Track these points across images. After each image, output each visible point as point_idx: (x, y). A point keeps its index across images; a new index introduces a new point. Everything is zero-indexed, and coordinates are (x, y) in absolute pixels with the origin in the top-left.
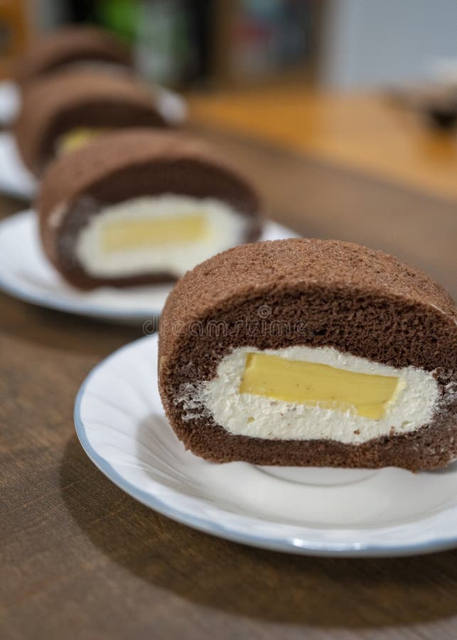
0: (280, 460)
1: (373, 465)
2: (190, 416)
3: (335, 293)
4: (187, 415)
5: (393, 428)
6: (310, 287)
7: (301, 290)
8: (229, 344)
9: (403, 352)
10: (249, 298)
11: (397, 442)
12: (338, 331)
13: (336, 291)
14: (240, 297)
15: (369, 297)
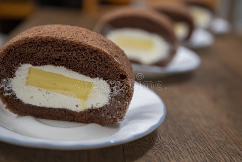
0: (47, 117)
1: (85, 122)
3: (63, 42)
4: (6, 93)
5: (92, 105)
8: (20, 62)
9: (94, 71)
10: (27, 42)
11: (95, 112)
12: (65, 60)
13: (62, 41)
14: (22, 41)
15: (77, 45)
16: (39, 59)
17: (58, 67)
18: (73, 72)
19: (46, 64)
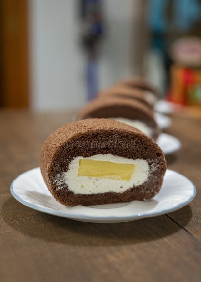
0: (94, 203)
1: (128, 200)
2: (59, 188)
3: (110, 132)
4: (58, 188)
5: (134, 184)
6: (101, 131)
7: (98, 132)
8: (73, 156)
9: (135, 153)
10: (80, 137)
11: (136, 190)
14: (76, 137)
15: (122, 133)
16: (89, 150)
17: (106, 155)
18: (119, 157)
19: (95, 154)
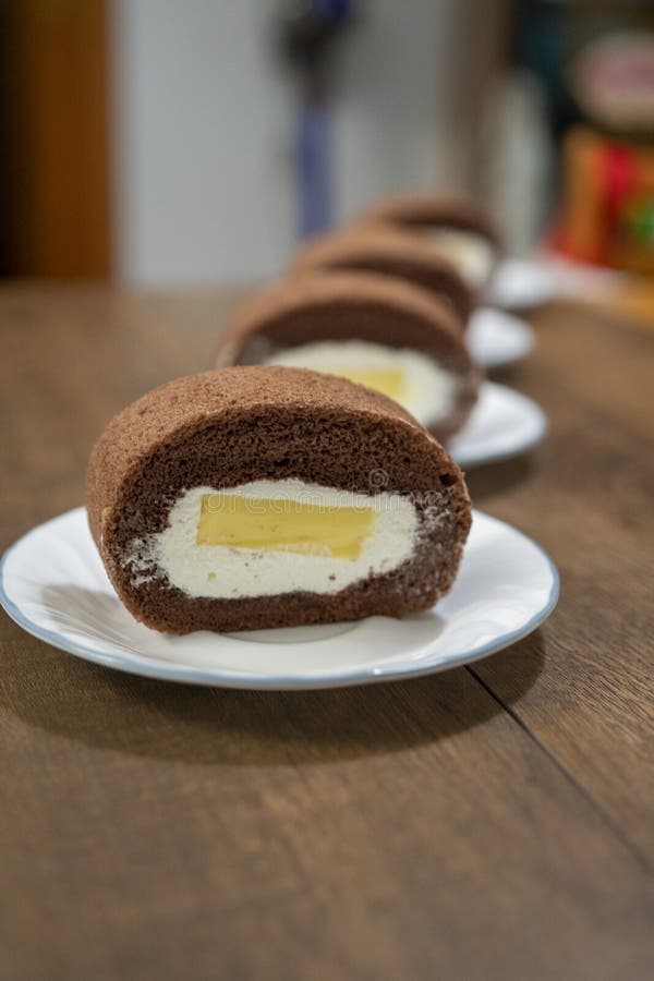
0: (249, 625)
1: (353, 616)
2: (140, 580)
3: (295, 415)
4: (138, 579)
5: (371, 568)
6: (267, 410)
7: (257, 414)
8: (181, 486)
10: (200, 429)
11: (377, 585)
12: (301, 460)
13: (294, 412)
14: (189, 428)
15: (332, 416)
16: (231, 469)
17: (283, 481)
18: (322, 488)
19: (250, 478)
